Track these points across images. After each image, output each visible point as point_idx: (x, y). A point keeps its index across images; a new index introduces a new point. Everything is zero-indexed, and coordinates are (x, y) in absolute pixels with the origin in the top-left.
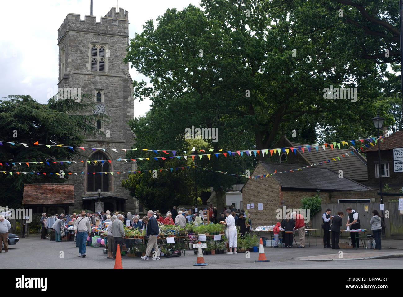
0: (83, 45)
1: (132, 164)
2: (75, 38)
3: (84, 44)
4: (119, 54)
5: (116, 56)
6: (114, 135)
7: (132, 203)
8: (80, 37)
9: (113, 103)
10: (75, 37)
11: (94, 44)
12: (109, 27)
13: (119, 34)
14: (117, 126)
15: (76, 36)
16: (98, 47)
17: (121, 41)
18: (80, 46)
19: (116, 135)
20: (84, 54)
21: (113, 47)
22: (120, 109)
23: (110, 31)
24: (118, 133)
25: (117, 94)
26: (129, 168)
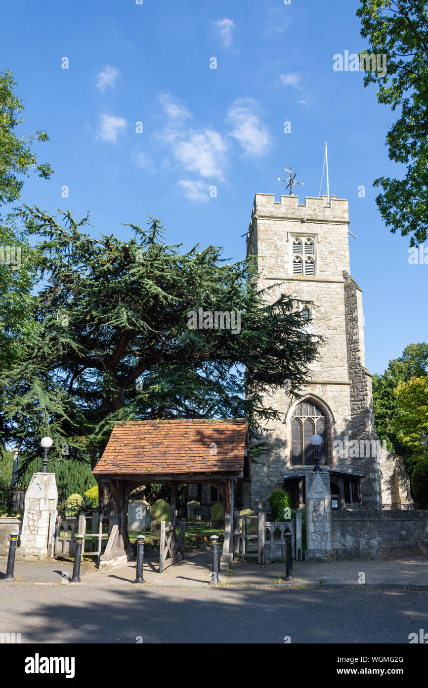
0: (280, 237)
1: (366, 419)
2: (266, 228)
3: (280, 235)
4: (335, 249)
5: (331, 252)
6: (333, 372)
7: (368, 485)
8: (274, 226)
9: (328, 323)
10: (267, 226)
11: (297, 235)
12: (318, 210)
13: (335, 220)
14: (336, 357)
15: (268, 224)
16: (304, 240)
17: (338, 230)
18: (274, 238)
19: (336, 372)
20: (281, 249)
21: (326, 239)
22: (340, 331)
23: (319, 216)
24: (339, 369)
25: (334, 308)
26: (360, 425)
